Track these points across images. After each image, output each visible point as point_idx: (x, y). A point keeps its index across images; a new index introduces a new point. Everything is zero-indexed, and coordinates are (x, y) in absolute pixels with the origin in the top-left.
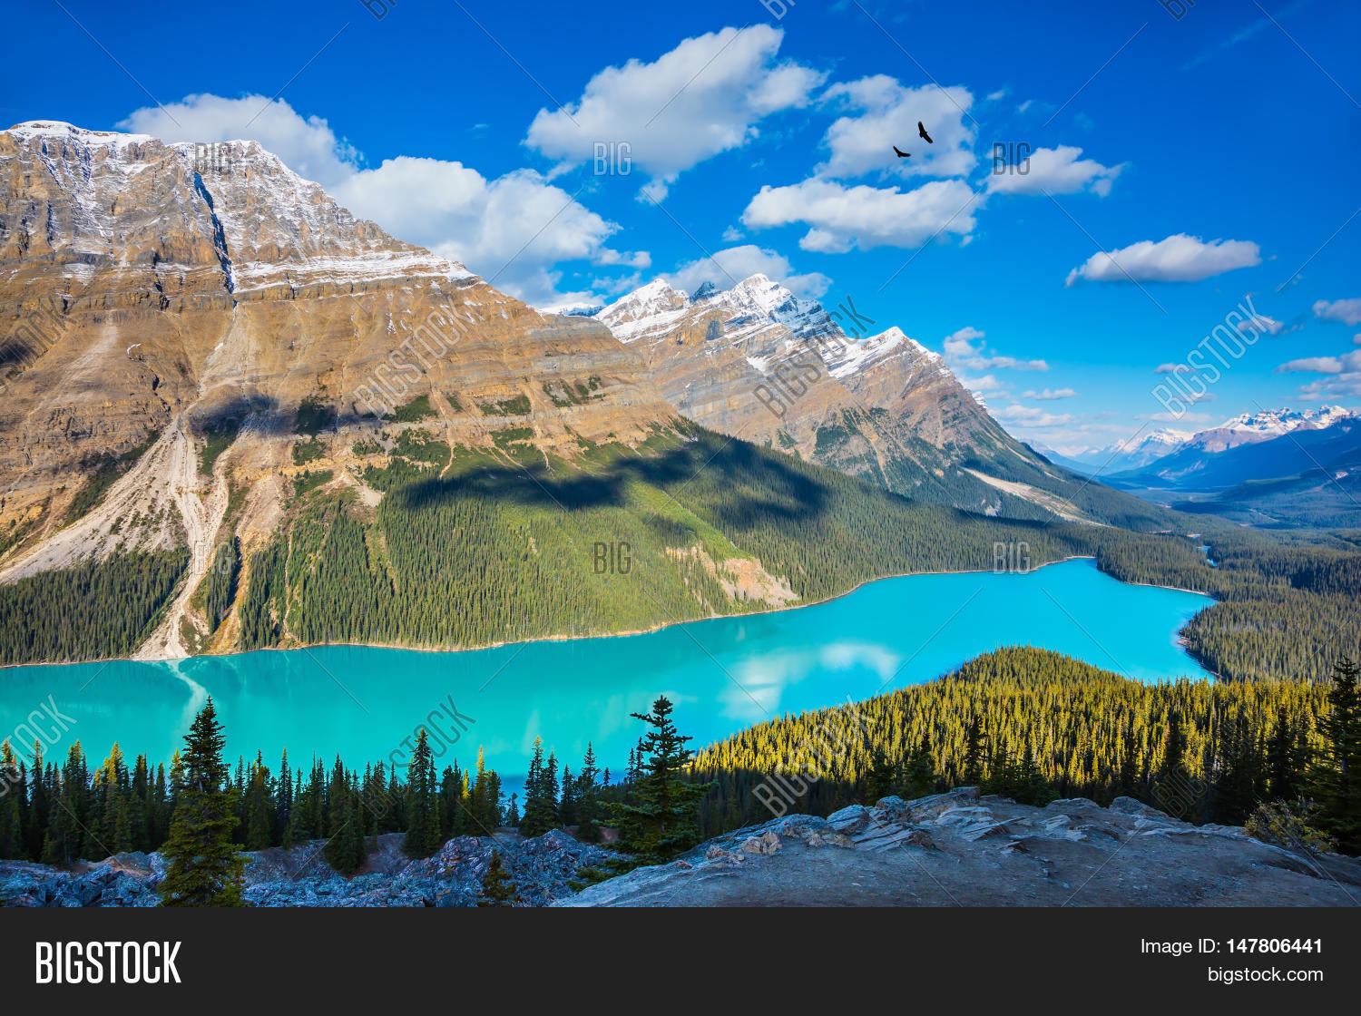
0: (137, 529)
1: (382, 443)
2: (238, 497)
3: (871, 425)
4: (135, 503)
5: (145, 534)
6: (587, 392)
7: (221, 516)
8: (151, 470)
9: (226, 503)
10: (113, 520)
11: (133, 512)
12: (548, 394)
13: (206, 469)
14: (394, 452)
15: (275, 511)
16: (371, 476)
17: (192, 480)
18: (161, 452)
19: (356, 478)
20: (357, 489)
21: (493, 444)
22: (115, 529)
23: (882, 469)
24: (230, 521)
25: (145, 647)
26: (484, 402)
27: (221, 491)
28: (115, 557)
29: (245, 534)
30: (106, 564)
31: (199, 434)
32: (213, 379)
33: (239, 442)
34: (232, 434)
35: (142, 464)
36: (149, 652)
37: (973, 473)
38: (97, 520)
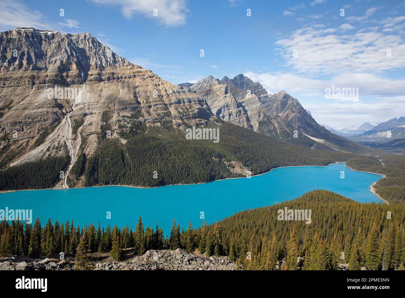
0: (54, 150)
1: (127, 125)
2: (84, 140)
3: (275, 120)
4: (54, 142)
5: (57, 152)
6: (189, 110)
7: (79, 146)
8: (58, 132)
9: (81, 143)
10: (47, 147)
11: (53, 145)
12: (177, 110)
13: (75, 132)
14: (131, 128)
15: (95, 145)
16: (122, 135)
17: (70, 135)
18: (61, 127)
19: (119, 135)
20: (120, 139)
21: (160, 125)
22: (48, 150)
23: (279, 134)
24: (82, 148)
25: (57, 185)
26: (157, 113)
27: (79, 139)
28: (48, 158)
29: (86, 152)
30: (45, 160)
31: (73, 122)
32: (77, 105)
33: (84, 124)
34: (82, 122)
35: (56, 131)
36: (58, 187)
37: (307, 135)
38: (43, 147)
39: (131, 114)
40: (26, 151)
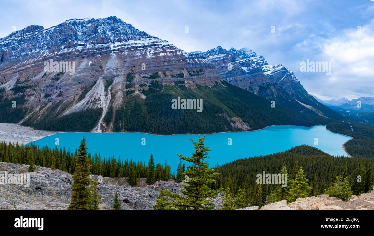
0: (92, 103)
1: (146, 84)
2: (113, 96)
3: (273, 87)
4: (91, 98)
5: (93, 105)
6: (199, 73)
7: (109, 101)
8: (95, 90)
9: (110, 98)
10: (87, 101)
11: (91, 100)
12: (189, 73)
13: (106, 90)
14: (149, 86)
15: (121, 99)
16: (144, 92)
17: (103, 92)
18: (97, 86)
19: (140, 92)
20: (140, 95)
21: (174, 85)
22: (87, 103)
23: (275, 98)
24: (111, 102)
25: (93, 130)
26: (172, 74)
27: (109, 95)
28: (87, 109)
29: (115, 105)
30: (86, 111)
31: (105, 82)
32: (108, 69)
33: (113, 83)
34: (112, 81)
35: (93, 89)
36: (94, 131)
37: (298, 101)
38: (84, 101)
39: (150, 75)
40: (73, 104)
